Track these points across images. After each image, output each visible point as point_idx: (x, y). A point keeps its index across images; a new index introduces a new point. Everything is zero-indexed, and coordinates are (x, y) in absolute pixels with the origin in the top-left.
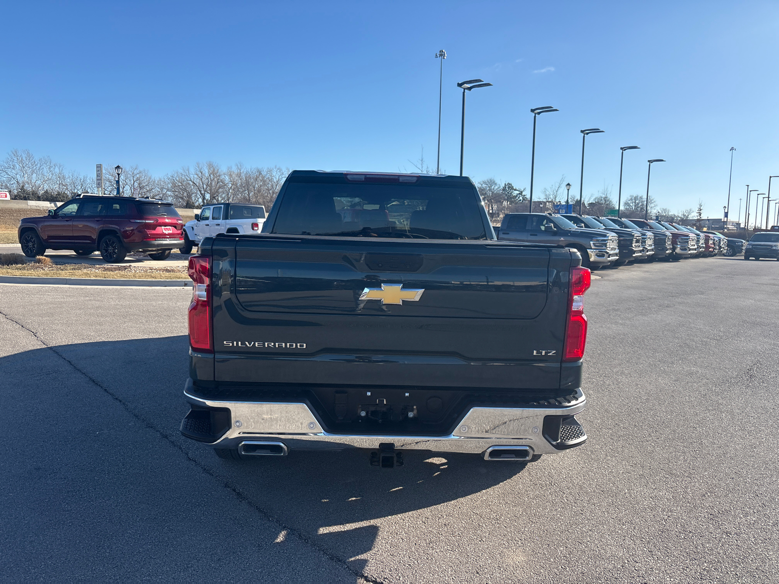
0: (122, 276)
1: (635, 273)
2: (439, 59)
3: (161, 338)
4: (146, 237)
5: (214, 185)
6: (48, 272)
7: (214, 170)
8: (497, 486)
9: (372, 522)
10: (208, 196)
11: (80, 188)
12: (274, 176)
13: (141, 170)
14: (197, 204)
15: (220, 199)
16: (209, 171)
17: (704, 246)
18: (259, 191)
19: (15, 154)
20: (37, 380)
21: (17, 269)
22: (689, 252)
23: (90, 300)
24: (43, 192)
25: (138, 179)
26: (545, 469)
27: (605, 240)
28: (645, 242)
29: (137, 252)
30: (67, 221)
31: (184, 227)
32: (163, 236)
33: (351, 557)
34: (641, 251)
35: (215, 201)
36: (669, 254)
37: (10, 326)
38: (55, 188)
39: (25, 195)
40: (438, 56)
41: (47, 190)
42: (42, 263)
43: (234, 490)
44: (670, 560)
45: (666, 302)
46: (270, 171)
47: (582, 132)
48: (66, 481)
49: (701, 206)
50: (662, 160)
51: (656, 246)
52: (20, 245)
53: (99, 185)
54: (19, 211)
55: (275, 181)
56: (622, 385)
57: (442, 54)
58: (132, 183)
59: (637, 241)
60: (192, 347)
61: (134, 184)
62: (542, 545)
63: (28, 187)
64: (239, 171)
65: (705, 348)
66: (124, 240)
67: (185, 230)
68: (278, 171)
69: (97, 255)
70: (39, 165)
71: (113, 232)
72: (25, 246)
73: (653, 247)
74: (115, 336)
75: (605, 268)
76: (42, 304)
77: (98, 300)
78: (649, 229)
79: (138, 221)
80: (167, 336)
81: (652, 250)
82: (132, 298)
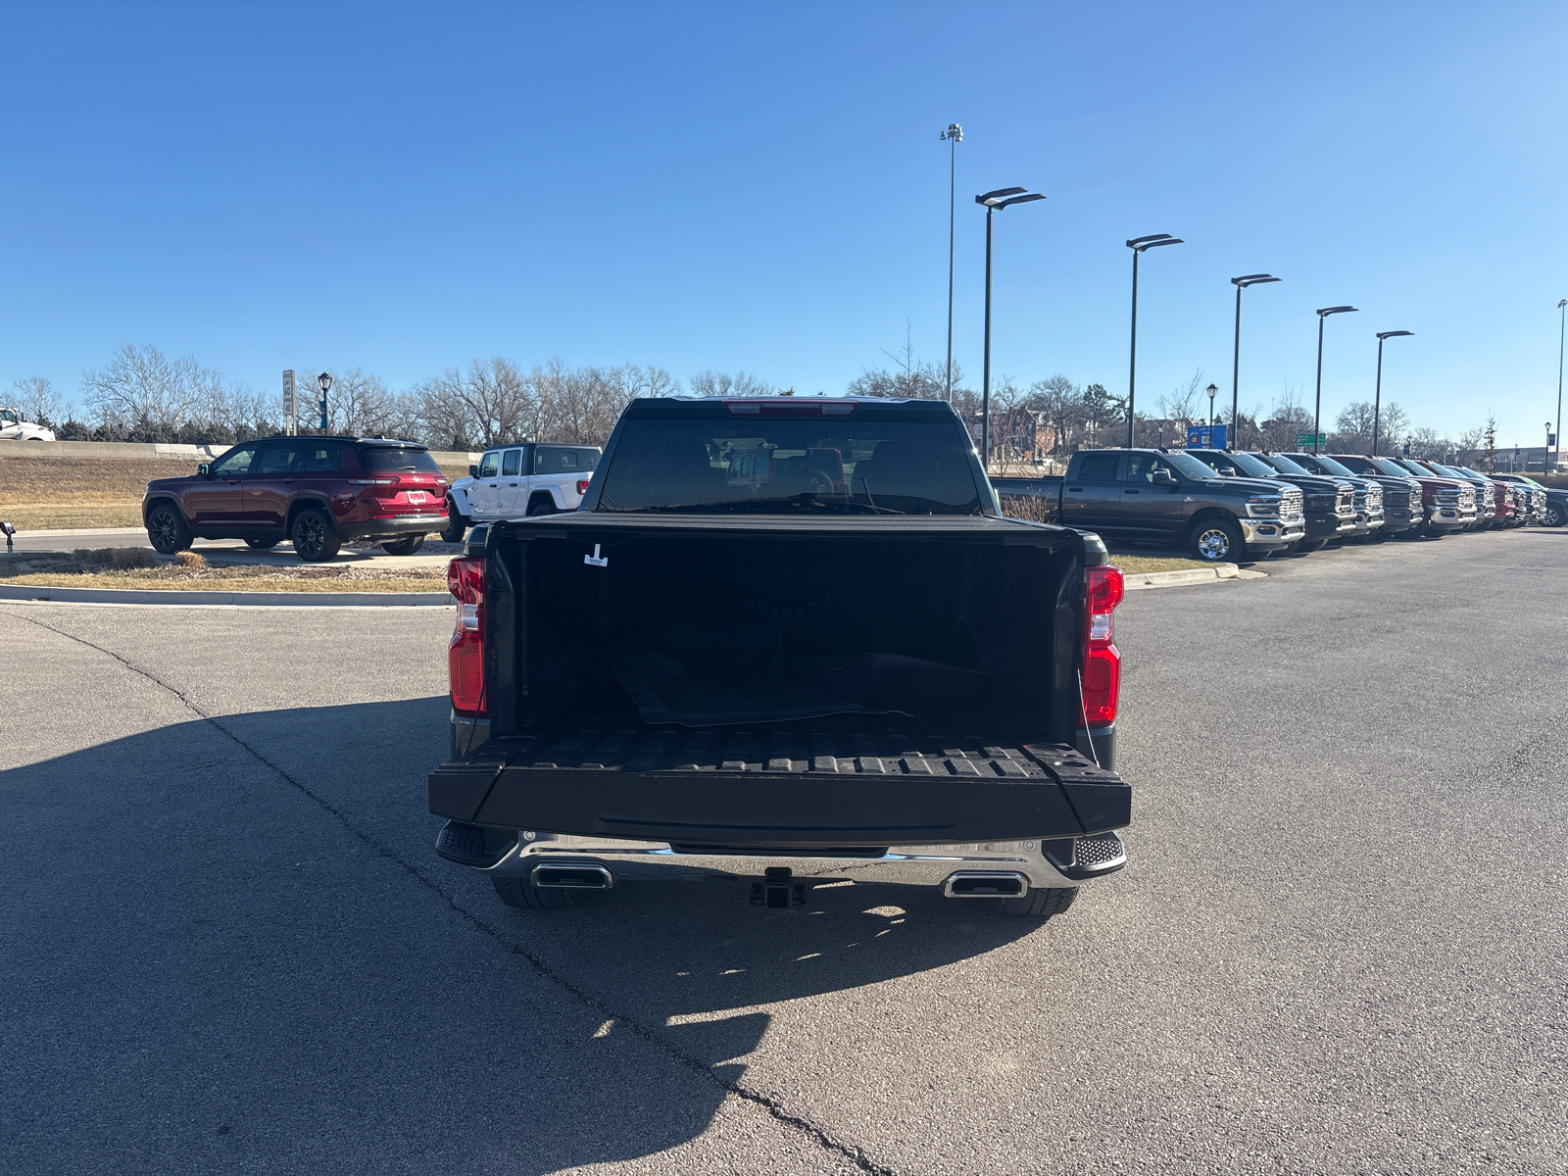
0: (334, 587)
1: (1340, 565)
2: (948, 142)
3: (406, 701)
4: (377, 511)
5: (508, 403)
6: (199, 581)
7: (507, 375)
8: (989, 953)
9: (761, 1008)
10: (496, 426)
11: (251, 415)
12: (624, 384)
13: (367, 378)
14: (475, 442)
15: (519, 431)
16: (497, 377)
17: (1494, 506)
18: (596, 414)
19: (130, 351)
20: (191, 776)
21: (142, 576)
22: (1460, 520)
23: (277, 633)
24: (183, 425)
25: (361, 395)
26: (1080, 926)
27: (1275, 501)
28: (1363, 501)
29: (361, 539)
30: (232, 484)
31: (449, 491)
32: (409, 509)
33: (720, 1061)
34: (1353, 521)
35: (510, 435)
36: (1419, 524)
37: (136, 682)
38: (206, 418)
39: (148, 432)
40: (946, 136)
41: (190, 422)
42: (187, 565)
43: (529, 958)
44: (1271, 1072)
45: (1388, 623)
46: (617, 374)
47: (1235, 281)
48: (247, 942)
49: (1492, 423)
50: (1407, 333)
51: (1388, 509)
52: (145, 531)
53: (288, 410)
54: (139, 464)
55: (627, 392)
56: (1260, 781)
57: (953, 133)
58: (350, 404)
59: (1345, 501)
60: (455, 709)
61: (352, 405)
62: (1050, 1047)
63: (154, 417)
64: (555, 375)
65: (1443, 712)
66: (337, 517)
67: (450, 497)
68: (633, 372)
69: (287, 548)
70: (174, 374)
71: (315, 504)
72: (156, 532)
73: (1381, 511)
74: (323, 698)
75: (1278, 555)
76: (191, 641)
77: (291, 634)
78: (1375, 475)
79: (362, 482)
80: (417, 698)
81: (1380, 517)
82: (353, 627)
